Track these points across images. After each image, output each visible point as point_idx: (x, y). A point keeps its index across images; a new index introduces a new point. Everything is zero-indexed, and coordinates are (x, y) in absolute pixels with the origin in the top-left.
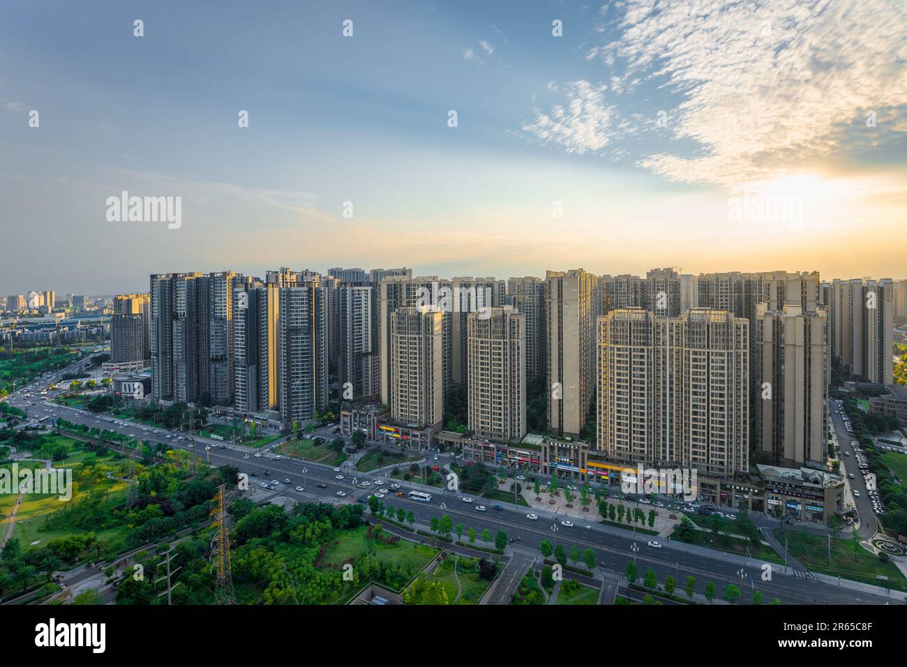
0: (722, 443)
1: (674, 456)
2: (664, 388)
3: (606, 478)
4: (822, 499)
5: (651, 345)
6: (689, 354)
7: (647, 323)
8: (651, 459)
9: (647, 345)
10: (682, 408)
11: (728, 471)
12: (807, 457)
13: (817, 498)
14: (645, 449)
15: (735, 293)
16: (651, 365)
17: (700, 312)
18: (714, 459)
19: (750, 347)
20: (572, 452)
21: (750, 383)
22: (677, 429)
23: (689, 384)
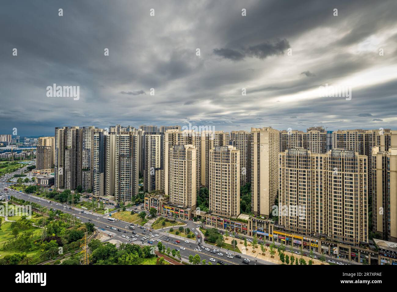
0: (352, 225)
1: (323, 231)
2: (317, 193)
3: (284, 240)
5: (309, 168)
6: (332, 174)
7: (307, 157)
8: (310, 232)
9: (307, 169)
10: (327, 204)
11: (355, 241)
14: (306, 226)
15: (359, 141)
16: (309, 179)
17: (338, 151)
18: (347, 234)
19: (368, 171)
20: (265, 224)
21: (369, 192)
22: (325, 216)
23: (332, 191)
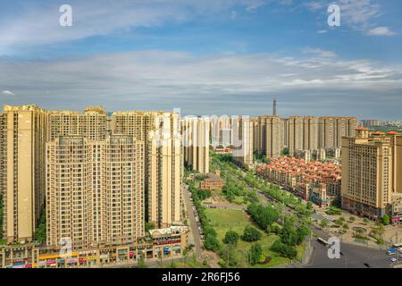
0: (130, 221)
1: (101, 237)
2: (94, 191)
3: (54, 264)
4: (180, 241)
5: (86, 161)
6: (110, 166)
7: (82, 146)
8: (86, 243)
9: (83, 162)
10: (106, 203)
11: (133, 238)
12: (173, 219)
13: (177, 242)
14: (82, 236)
16: (86, 176)
18: (126, 233)
19: (145, 158)
21: (145, 181)
22: (103, 218)
23: (110, 186)
